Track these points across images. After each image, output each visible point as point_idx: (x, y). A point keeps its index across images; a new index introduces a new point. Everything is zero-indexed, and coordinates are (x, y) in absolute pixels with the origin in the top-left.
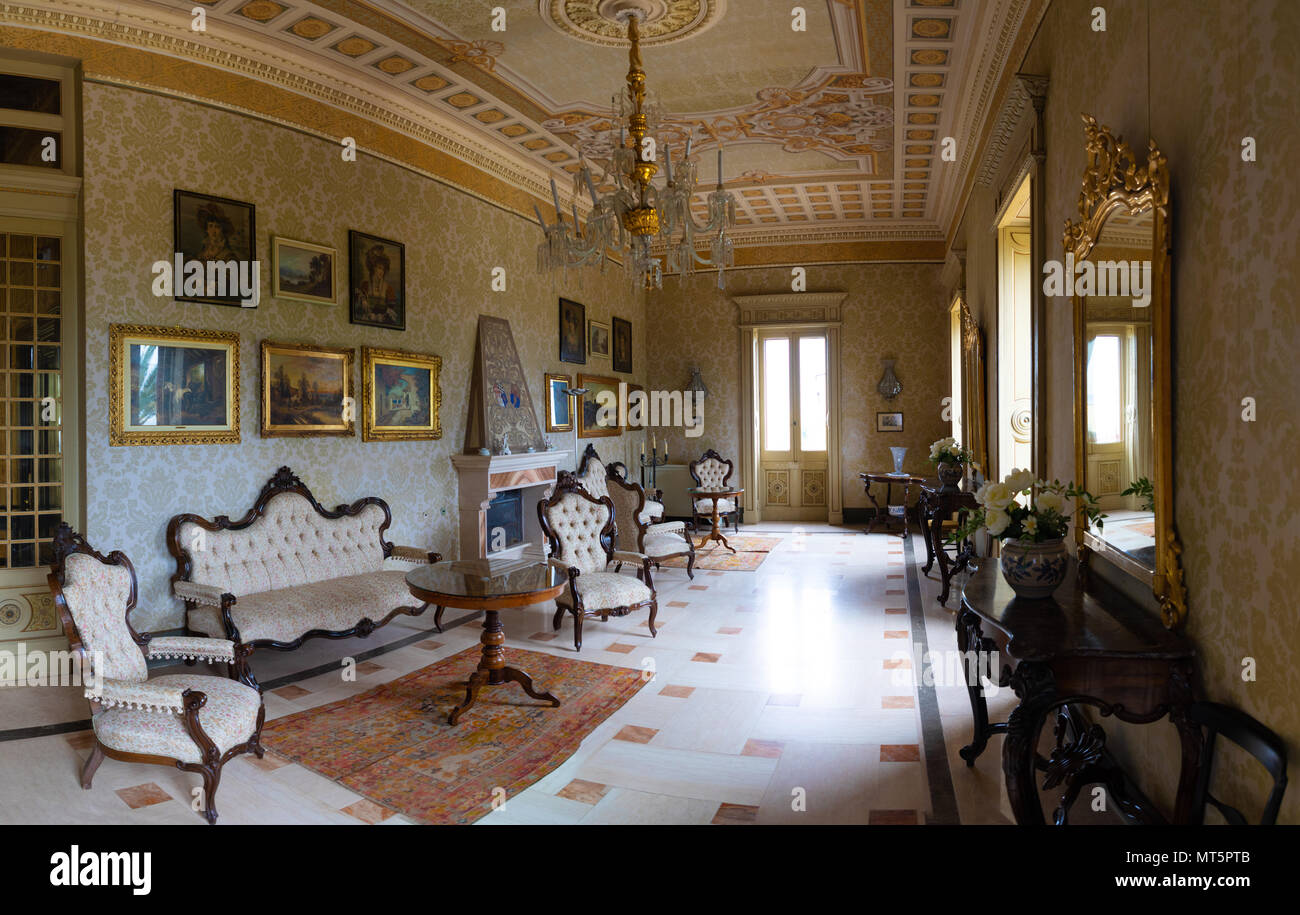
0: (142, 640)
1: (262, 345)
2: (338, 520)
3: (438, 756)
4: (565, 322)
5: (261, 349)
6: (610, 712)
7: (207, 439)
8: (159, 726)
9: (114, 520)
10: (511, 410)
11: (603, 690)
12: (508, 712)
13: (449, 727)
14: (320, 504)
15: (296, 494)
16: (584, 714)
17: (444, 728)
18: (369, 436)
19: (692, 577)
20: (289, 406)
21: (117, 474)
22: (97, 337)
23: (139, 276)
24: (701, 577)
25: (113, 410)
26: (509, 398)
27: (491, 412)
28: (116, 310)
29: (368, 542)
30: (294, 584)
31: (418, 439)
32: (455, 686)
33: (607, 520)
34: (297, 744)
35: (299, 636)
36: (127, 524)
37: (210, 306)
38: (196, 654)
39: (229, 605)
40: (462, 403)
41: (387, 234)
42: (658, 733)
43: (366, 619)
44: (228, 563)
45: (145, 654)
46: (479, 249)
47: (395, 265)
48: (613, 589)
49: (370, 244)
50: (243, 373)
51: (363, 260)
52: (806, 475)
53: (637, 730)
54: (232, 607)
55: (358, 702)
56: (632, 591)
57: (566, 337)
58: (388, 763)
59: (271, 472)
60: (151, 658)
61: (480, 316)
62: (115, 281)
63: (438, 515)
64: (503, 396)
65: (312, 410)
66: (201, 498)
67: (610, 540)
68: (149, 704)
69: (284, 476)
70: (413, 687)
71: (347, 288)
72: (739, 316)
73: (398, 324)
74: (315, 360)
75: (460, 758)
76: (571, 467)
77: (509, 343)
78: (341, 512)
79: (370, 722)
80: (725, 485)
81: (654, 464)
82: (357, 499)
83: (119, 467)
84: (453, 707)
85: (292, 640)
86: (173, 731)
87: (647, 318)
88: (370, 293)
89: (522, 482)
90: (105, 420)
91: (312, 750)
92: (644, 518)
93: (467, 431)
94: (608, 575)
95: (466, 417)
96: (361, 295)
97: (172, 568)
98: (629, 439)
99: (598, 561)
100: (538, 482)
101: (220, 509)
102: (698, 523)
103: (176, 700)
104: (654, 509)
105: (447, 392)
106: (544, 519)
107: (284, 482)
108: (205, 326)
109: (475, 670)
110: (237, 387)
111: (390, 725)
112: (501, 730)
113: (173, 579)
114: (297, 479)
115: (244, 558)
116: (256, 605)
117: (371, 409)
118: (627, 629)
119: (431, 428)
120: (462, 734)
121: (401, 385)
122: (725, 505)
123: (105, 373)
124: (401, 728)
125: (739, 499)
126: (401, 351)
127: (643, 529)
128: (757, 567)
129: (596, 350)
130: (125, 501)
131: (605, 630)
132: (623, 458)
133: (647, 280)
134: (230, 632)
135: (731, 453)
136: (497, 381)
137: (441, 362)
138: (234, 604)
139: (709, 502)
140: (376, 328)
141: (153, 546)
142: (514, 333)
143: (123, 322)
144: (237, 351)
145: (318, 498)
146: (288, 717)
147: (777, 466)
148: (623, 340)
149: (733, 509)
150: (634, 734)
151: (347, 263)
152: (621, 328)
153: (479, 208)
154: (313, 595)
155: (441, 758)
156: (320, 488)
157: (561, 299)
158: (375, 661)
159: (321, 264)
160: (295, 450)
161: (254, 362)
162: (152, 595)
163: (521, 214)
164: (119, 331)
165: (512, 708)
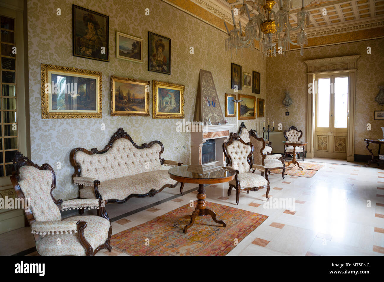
0: (58, 203)
1: (111, 78)
2: (143, 150)
3: (179, 247)
4: (234, 73)
5: (111, 79)
6: (250, 231)
7: (87, 116)
8: (67, 240)
9: (44, 152)
10: (212, 108)
11: (248, 222)
12: (206, 228)
13: (183, 234)
14: (135, 143)
15: (125, 139)
16: (240, 231)
17: (181, 234)
18: (155, 116)
19: (284, 178)
20: (123, 103)
21: (46, 131)
22: (34, 70)
23: (55, 43)
24: (287, 178)
25: (43, 103)
26: (211, 103)
27: (204, 108)
28: (44, 58)
29: (155, 158)
30: (124, 176)
31: (175, 118)
32: (187, 217)
33: (250, 151)
34: (125, 244)
35: (126, 197)
36: (50, 153)
37: (89, 60)
38: (83, 206)
39: (97, 185)
40: (193, 104)
41: (163, 34)
42: (270, 242)
43: (153, 189)
44: (97, 168)
45: (60, 209)
46: (200, 42)
47: (166, 48)
48: (252, 180)
49: (156, 38)
50: (103, 89)
51: (154, 45)
52: (336, 138)
53: (261, 240)
54: (99, 186)
55: (149, 224)
56: (260, 181)
57: (234, 79)
58: (159, 250)
59: (116, 130)
60: (63, 210)
61: (201, 70)
62: (43, 44)
63: (182, 149)
64: (209, 102)
65: (132, 105)
66: (85, 141)
67: (251, 160)
68: (62, 230)
69: (120, 132)
70: (171, 217)
71: (147, 56)
72: (307, 69)
73: (168, 72)
74: (134, 85)
75: (187, 247)
76: (235, 131)
77: (212, 81)
78: (144, 146)
79: (154, 232)
80: (299, 140)
81: (268, 131)
82: (150, 141)
83: (46, 128)
84: (185, 226)
85: (123, 199)
86: (73, 242)
87: (267, 71)
88: (156, 59)
89: (216, 136)
90: (39, 107)
91: (131, 246)
92: (265, 152)
93: (194, 116)
94: (250, 174)
95: (194, 110)
96: (153, 59)
97: (72, 171)
98: (258, 121)
99: (246, 168)
100: (222, 136)
101: (93, 145)
102: (287, 156)
103: (73, 226)
104: (268, 149)
105: (187, 100)
106: (225, 150)
107: (120, 134)
108: (86, 68)
109: (194, 210)
110: (101, 95)
111: (161, 233)
112: (203, 236)
113: (73, 176)
114: (126, 133)
115: (103, 165)
116: (109, 184)
117: (156, 106)
118: (257, 197)
119: (180, 114)
120: (188, 237)
121: (168, 96)
122: (299, 149)
123: (39, 86)
124: (165, 234)
125: (305, 148)
126: (169, 83)
127: (264, 157)
128: (312, 176)
129: (246, 85)
130: (49, 143)
131: (248, 197)
132: (256, 128)
133: (270, 53)
134: (98, 196)
135: (302, 127)
136: (207, 96)
137: (184, 88)
138: (99, 184)
139: (291, 148)
140: (159, 73)
141: (64, 162)
142: (213, 77)
143: (48, 63)
144: (101, 80)
145: (134, 141)
146: (122, 232)
147: (323, 134)
148: (257, 80)
149: (302, 151)
150: (260, 242)
151: (147, 46)
152: (256, 75)
153: (201, 25)
154: (132, 180)
155: (180, 247)
156: (135, 137)
157: (232, 64)
158: (156, 207)
159: (137, 45)
160: (125, 121)
161: (108, 85)
162: (63, 184)
163: (217, 27)
164: (45, 67)
165: (208, 226)
